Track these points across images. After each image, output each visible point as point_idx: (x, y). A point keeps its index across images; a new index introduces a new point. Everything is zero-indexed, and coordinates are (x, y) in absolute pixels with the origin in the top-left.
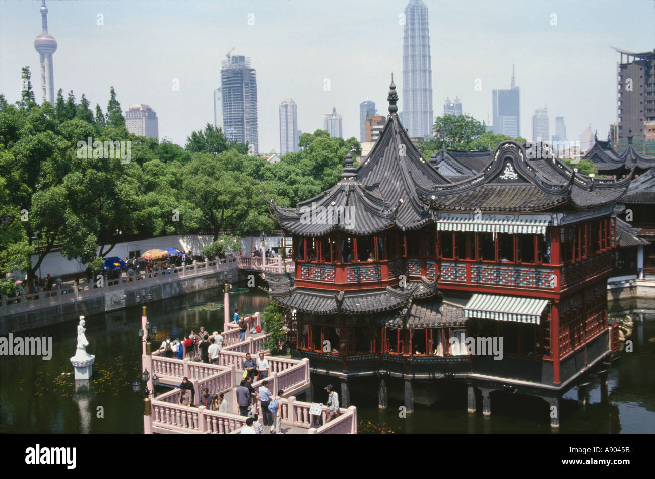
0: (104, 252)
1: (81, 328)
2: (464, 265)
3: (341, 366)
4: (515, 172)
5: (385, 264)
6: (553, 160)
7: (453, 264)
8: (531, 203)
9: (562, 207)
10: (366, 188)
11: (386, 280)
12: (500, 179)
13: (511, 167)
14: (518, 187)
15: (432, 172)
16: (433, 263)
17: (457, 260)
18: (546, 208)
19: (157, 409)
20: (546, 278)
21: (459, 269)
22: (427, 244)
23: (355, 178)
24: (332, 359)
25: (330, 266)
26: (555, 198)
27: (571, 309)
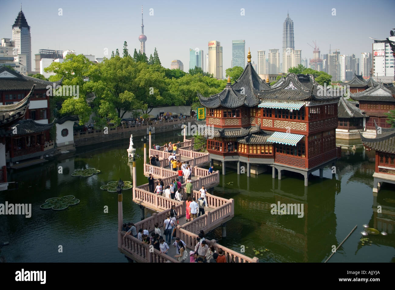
0: (147, 112)
1: (131, 139)
2: (272, 120)
3: (223, 157)
4: (293, 85)
5: (240, 119)
6: (313, 81)
7: (268, 120)
8: (297, 97)
9: (309, 99)
10: (236, 90)
11: (241, 125)
12: (288, 88)
13: (292, 84)
14: (295, 91)
15: (264, 85)
16: (260, 119)
17: (269, 118)
18: (302, 99)
19: (147, 167)
20: (303, 126)
21: (270, 122)
22: (258, 112)
23: (231, 86)
24: (219, 154)
25: (219, 119)
26: (307, 95)
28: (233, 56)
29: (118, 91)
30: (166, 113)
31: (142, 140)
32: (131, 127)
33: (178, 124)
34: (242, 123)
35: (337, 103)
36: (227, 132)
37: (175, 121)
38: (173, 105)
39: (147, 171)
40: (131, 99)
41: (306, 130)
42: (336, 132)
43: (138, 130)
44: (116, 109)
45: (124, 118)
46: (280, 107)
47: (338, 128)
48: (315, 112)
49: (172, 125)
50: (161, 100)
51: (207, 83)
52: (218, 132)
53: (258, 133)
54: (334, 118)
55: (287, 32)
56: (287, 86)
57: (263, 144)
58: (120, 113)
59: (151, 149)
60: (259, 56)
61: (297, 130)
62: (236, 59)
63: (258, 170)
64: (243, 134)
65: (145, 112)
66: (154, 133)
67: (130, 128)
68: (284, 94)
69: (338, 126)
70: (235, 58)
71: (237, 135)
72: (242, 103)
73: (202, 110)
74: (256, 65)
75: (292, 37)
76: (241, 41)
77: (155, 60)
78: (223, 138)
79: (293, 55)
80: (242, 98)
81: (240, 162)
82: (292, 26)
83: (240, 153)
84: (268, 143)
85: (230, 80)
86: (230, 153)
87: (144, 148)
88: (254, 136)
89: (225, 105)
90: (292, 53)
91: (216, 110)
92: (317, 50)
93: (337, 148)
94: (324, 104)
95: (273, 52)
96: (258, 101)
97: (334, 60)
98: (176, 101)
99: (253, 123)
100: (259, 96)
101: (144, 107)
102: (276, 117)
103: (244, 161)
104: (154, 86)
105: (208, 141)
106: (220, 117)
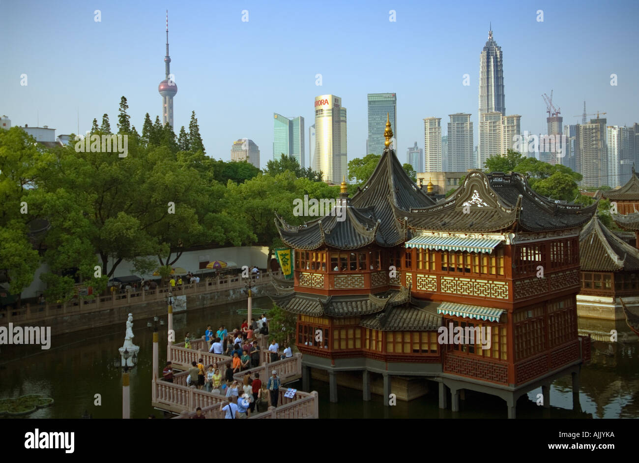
0: (170, 262)
1: (129, 324)
2: (435, 277)
3: (330, 361)
4: (481, 198)
5: (368, 275)
6: (525, 188)
7: (427, 276)
8: (488, 224)
9: (513, 228)
10: (360, 210)
11: (369, 288)
12: (469, 203)
13: (478, 194)
14: (483, 210)
15: (422, 197)
16: (411, 274)
17: (430, 272)
18: (498, 229)
19: (160, 388)
20: (501, 289)
21: (431, 281)
22: (407, 258)
23: (349, 201)
24: (322, 354)
25: (321, 275)
26: (507, 220)
27: (529, 320)
28: (370, 131)
29: (102, 212)
30: (214, 262)
31: (149, 324)
32: (133, 296)
33: (240, 288)
34: (371, 283)
35: (578, 236)
36: (339, 304)
37: (232, 281)
38: (229, 244)
39: (159, 397)
40: (132, 230)
41: (507, 298)
42: (578, 303)
43: (148, 304)
44: (99, 256)
45: (114, 277)
46: (452, 247)
47: (581, 294)
48: (527, 258)
49: (226, 291)
50: (204, 234)
52: (320, 305)
53: (407, 305)
54: (571, 270)
55: (488, 74)
56: (467, 198)
57: (417, 331)
58: (108, 263)
59: (172, 347)
60: (428, 131)
61: (488, 298)
62: (377, 138)
63: (408, 390)
64: (373, 308)
65: (164, 261)
67: (129, 299)
68: (460, 218)
69: (582, 289)
70: (373, 134)
71: (360, 310)
72: (372, 238)
73: (286, 255)
74: (421, 150)
75: (499, 86)
76: (388, 95)
77: (191, 139)
78: (331, 319)
79: (502, 128)
80: (371, 226)
81: (368, 373)
82: (499, 60)
83: (368, 351)
84: (427, 329)
85: (345, 187)
86: (347, 352)
87: (154, 343)
88: (398, 312)
89: (333, 242)
90: (501, 123)
91: (314, 254)
92: (555, 116)
93: (580, 339)
94: (548, 239)
95: (458, 120)
96: (406, 234)
97: (594, 139)
98: (234, 234)
99: (396, 283)
100: (406, 222)
101: (161, 250)
102: (443, 269)
103: (377, 370)
104: (185, 202)
105: (300, 326)
106: (323, 270)
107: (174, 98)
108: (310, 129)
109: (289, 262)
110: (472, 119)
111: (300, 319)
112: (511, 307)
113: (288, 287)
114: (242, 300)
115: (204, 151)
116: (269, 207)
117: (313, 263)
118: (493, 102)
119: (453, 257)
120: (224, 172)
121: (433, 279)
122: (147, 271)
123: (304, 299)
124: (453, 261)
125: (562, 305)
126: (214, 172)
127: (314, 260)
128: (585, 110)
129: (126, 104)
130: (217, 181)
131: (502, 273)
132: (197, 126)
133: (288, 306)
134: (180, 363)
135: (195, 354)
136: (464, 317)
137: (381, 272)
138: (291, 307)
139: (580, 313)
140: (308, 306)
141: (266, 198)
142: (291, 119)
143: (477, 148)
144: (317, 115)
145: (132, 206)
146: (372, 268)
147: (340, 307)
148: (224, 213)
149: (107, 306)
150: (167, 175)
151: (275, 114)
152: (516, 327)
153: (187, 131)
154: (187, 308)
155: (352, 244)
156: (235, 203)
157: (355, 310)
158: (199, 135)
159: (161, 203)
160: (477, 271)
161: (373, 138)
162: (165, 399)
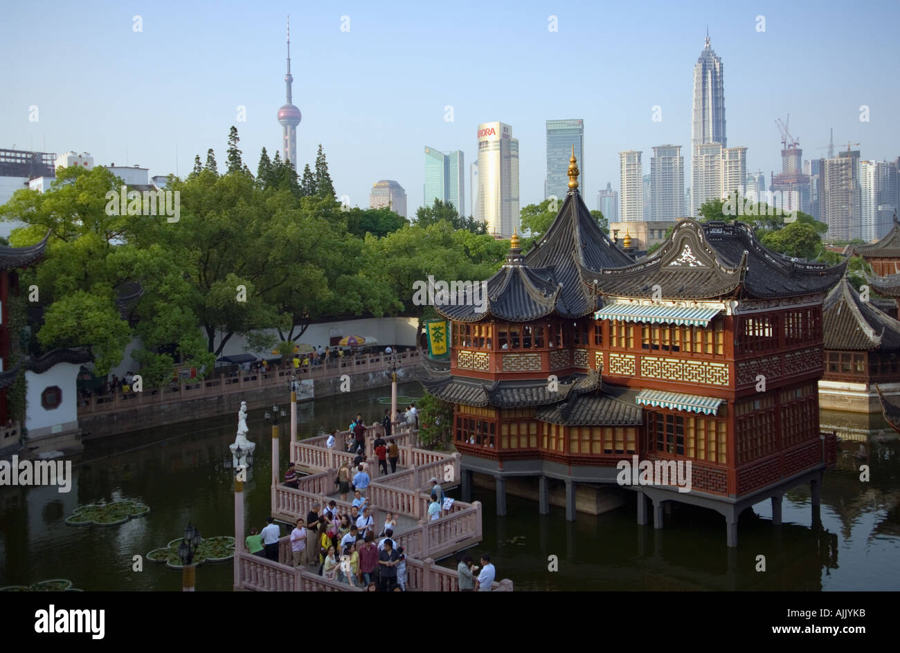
0: (293, 337)
1: (242, 416)
3: (497, 463)
4: (693, 255)
5: (546, 354)
6: (751, 242)
7: (622, 356)
8: (702, 289)
9: (736, 294)
10: (536, 271)
11: (547, 371)
12: (678, 262)
13: (689, 250)
14: (696, 271)
15: (617, 255)
16: (602, 354)
17: (626, 351)
18: (716, 295)
19: (281, 495)
20: (720, 373)
21: (628, 362)
22: (596, 333)
23: (521, 260)
24: (487, 455)
25: (485, 354)
26: (729, 283)
27: (756, 412)
28: (549, 169)
29: (207, 274)
30: (349, 337)
31: (267, 416)
32: (246, 380)
33: (383, 371)
34: (550, 365)
35: (821, 305)
36: (508, 391)
37: (372, 361)
38: (367, 314)
39: (281, 507)
41: (727, 384)
42: (820, 391)
43: (266, 389)
44: (203, 329)
45: (223, 356)
46: (656, 318)
47: (824, 380)
48: (754, 333)
49: (364, 374)
50: (335, 302)
51: (467, 251)
52: (484, 393)
53: (597, 393)
54: (812, 348)
55: (704, 94)
56: (676, 256)
57: (609, 426)
58: (215, 339)
59: (297, 444)
60: (625, 168)
61: (702, 384)
62: (559, 178)
63: (597, 501)
64: (553, 397)
65: (286, 336)
66: (313, 396)
67: (242, 383)
68: (666, 281)
69: (825, 373)
70: (554, 172)
71: (535, 399)
72: (551, 307)
73: (440, 328)
74: (616, 193)
75: (719, 109)
76: (573, 122)
77: (318, 180)
78: (499, 409)
79: (722, 164)
80: (550, 291)
81: (545, 480)
82: (718, 75)
83: (546, 451)
84: (623, 424)
85: (517, 241)
86: (519, 452)
87: (273, 439)
88: (585, 402)
89: (501, 312)
90: (721, 158)
91: (477, 328)
92: (792, 148)
93: (822, 437)
94: (781, 307)
95: (664, 154)
96: (595, 301)
97: (844, 177)
98: (374, 302)
99: (582, 364)
100: (596, 286)
101: (282, 322)
102: (644, 346)
103: (558, 476)
104: (311, 260)
105: (458, 418)
106: (488, 347)
107: (297, 127)
108: (471, 167)
109: (444, 337)
110: (682, 152)
111: (459, 410)
112: (733, 396)
113: (443, 370)
114: (385, 385)
115: (335, 196)
116: (419, 267)
117: (475, 339)
118: (711, 130)
119: (657, 332)
120: (360, 223)
121: (631, 359)
122: (264, 348)
123: (463, 384)
124: (657, 337)
125: (799, 393)
126: (349, 222)
127: (476, 335)
128: (831, 140)
129: (237, 136)
130: (352, 235)
131: (721, 352)
132: (324, 164)
133: (443, 393)
134: (306, 464)
135: (324, 453)
136: (671, 408)
137: (563, 351)
138: (447, 395)
139: (823, 404)
140: (469, 393)
141: (415, 256)
142: (447, 154)
143: (689, 190)
144: (480, 148)
145: (245, 267)
146: (551, 345)
147: (509, 395)
148: (361, 275)
149: (214, 392)
150: (289, 226)
151: (426, 147)
152: (739, 422)
153: (313, 170)
154: (315, 395)
155: (525, 315)
156: (375, 263)
157: (529, 399)
158: (328, 175)
159: (280, 262)
160: (689, 350)
161: (553, 178)
162: (288, 509)
